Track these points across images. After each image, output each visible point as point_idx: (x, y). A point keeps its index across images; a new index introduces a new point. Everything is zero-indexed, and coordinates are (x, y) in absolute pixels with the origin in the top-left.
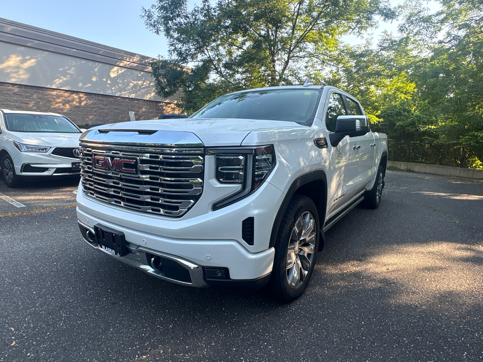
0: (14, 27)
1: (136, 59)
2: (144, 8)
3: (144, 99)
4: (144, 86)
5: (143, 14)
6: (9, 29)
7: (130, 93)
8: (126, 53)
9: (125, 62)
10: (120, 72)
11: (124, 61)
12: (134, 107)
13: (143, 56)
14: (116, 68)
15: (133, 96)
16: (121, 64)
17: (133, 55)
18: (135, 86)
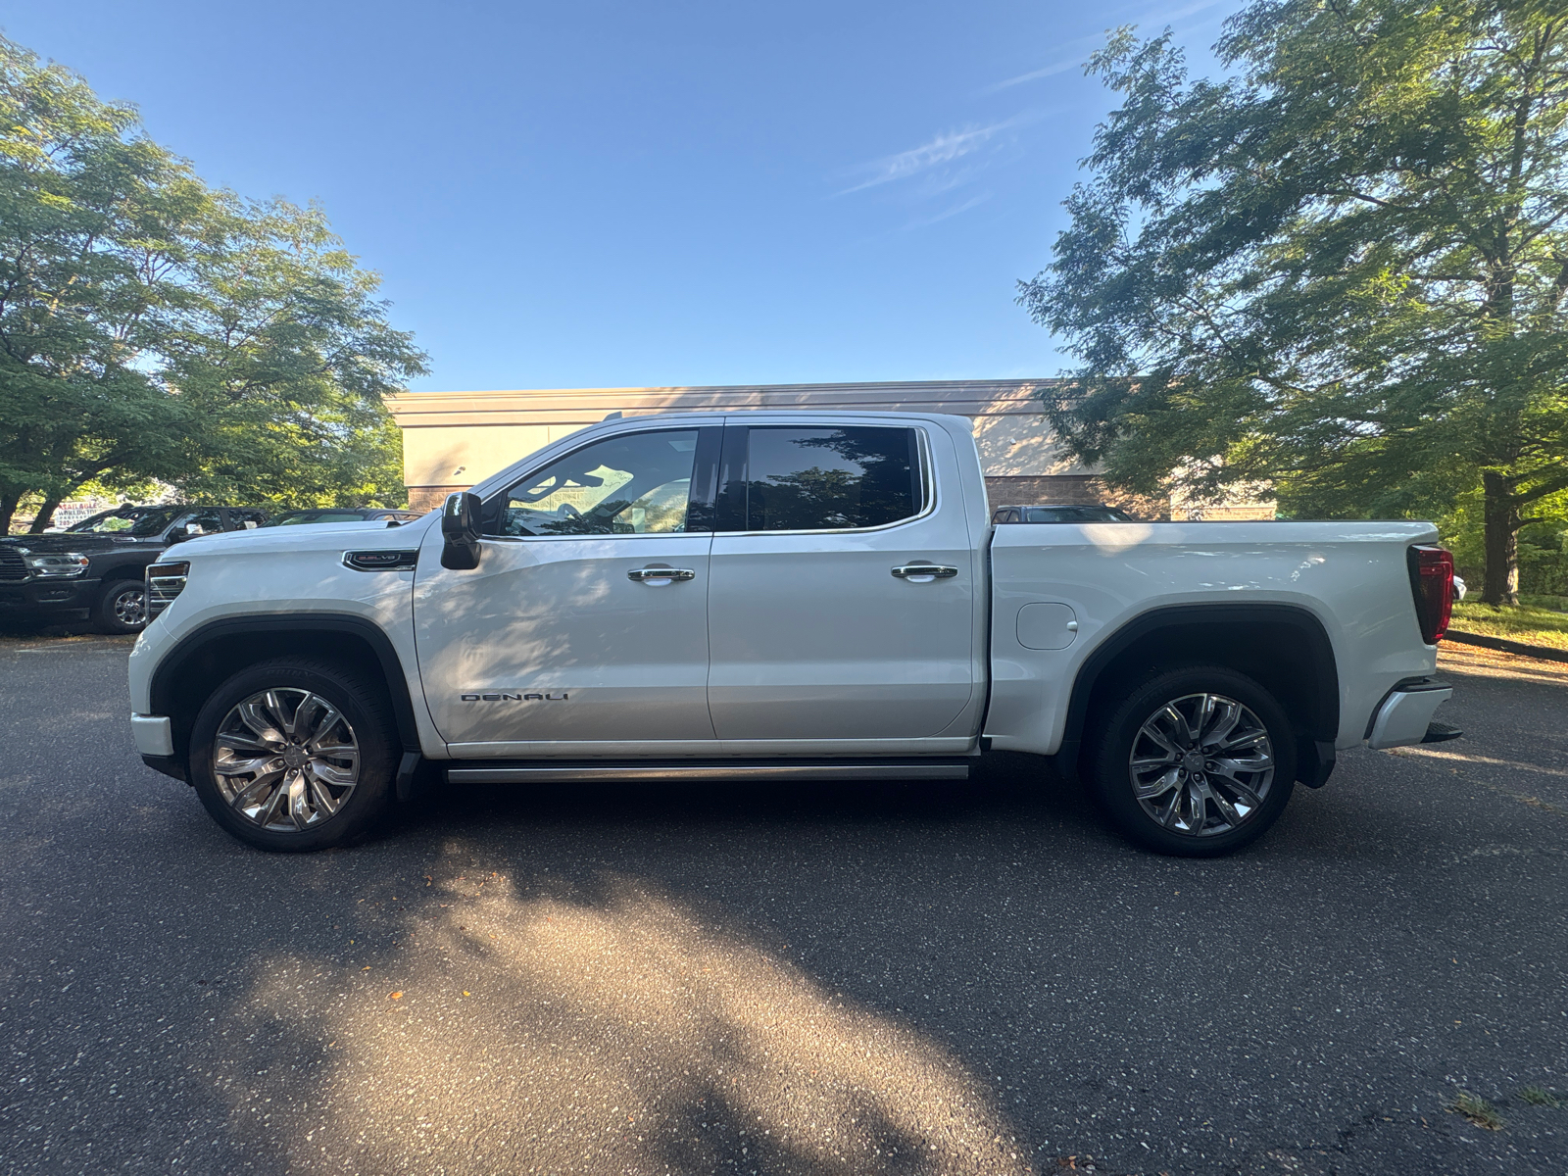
0: (809, 394)
1: (1023, 392)
2: (1020, 282)
3: (1044, 474)
4: (1046, 447)
5: (1021, 294)
6: (804, 397)
7: (1011, 466)
8: (999, 384)
9: (999, 403)
10: (988, 426)
11: (994, 403)
12: (1016, 495)
13: (1040, 380)
14: (978, 421)
15: (1015, 472)
16: (990, 411)
17: (1016, 384)
18: (1023, 451)
